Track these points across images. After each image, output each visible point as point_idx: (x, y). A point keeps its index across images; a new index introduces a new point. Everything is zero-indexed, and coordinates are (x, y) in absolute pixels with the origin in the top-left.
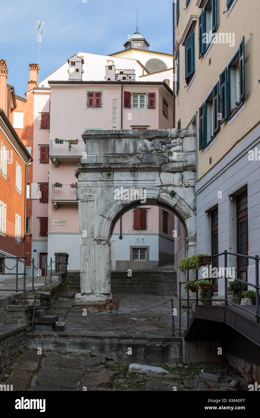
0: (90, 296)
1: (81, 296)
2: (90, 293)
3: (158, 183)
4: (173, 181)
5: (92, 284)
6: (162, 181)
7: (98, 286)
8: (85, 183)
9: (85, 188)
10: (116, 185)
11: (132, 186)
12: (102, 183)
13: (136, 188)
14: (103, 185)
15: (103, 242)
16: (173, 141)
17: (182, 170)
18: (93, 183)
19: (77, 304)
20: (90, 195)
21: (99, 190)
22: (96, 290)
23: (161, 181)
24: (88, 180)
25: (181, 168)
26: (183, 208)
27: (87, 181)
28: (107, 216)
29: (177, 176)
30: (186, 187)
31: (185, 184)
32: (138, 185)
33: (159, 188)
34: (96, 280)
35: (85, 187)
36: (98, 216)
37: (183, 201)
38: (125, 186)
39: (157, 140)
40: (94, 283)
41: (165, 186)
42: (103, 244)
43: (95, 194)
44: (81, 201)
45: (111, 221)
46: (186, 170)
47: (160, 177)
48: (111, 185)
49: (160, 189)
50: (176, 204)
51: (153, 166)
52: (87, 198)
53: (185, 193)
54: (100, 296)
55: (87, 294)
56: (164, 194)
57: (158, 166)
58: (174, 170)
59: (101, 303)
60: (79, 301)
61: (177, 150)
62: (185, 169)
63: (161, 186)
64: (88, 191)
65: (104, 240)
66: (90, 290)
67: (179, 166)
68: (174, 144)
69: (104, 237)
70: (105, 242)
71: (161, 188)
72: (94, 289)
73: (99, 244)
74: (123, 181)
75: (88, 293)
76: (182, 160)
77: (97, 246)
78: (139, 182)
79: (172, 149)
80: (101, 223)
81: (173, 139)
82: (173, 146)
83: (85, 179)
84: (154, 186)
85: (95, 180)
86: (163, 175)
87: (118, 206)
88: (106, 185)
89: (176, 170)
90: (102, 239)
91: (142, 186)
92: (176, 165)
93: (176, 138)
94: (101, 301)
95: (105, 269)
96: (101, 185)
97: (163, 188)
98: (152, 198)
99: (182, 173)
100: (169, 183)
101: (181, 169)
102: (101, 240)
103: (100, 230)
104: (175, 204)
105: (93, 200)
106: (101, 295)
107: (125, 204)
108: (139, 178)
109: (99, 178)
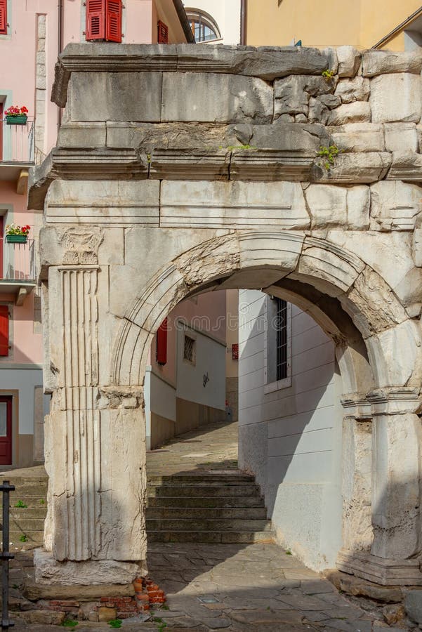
0: (85, 567)
1: (57, 569)
2: (85, 558)
3: (299, 216)
4: (347, 211)
5: (92, 532)
6: (313, 213)
7: (109, 536)
8: (72, 211)
9: (72, 229)
10: (168, 220)
11: (220, 226)
12: (127, 212)
13: (232, 231)
14: (128, 220)
15: (126, 402)
16: (343, 86)
17: (375, 178)
18: (97, 212)
19: (46, 594)
20: (88, 250)
21: (114, 235)
22: (104, 550)
23: (308, 209)
24: (82, 204)
25: (372, 171)
26: (374, 296)
27: (76, 206)
28: (139, 320)
29: (358, 195)
30: (383, 231)
31: (380, 223)
32: (240, 221)
33: (302, 234)
34: (103, 519)
35: (71, 226)
36: (111, 318)
37: (373, 276)
38: (199, 226)
39: (294, 82)
40: (98, 529)
41: (318, 227)
42: (126, 408)
43: (101, 249)
44: (59, 270)
45: (152, 336)
46: (384, 179)
47: (306, 199)
48: (151, 220)
49: (307, 236)
50: (353, 285)
51: (289, 163)
52: (76, 262)
53: (380, 249)
54: (116, 567)
55: (74, 561)
56: (317, 253)
57: (305, 164)
58: (351, 178)
59: (122, 590)
60: (49, 582)
61: (356, 114)
62: (383, 174)
63: (309, 228)
64: (81, 239)
65: (129, 396)
66: (86, 551)
67: (367, 166)
68: (345, 97)
69: (130, 386)
70: (132, 402)
71: (308, 233)
72: (98, 548)
73: (115, 407)
74: (191, 210)
75: (78, 559)
76: (375, 145)
77: (106, 414)
78: (243, 213)
79: (342, 112)
80: (122, 342)
81: (341, 78)
82: (343, 102)
83: (72, 200)
84: (285, 227)
85: (104, 204)
86: (315, 192)
87: (175, 287)
88: (136, 220)
89: (357, 177)
90: (126, 391)
91: (250, 227)
92: (360, 161)
93: (351, 78)
94: (119, 584)
95: (132, 485)
96: (119, 220)
97: (315, 233)
98: (280, 264)
99: (373, 188)
100: (334, 219)
101: (372, 175)
102: (120, 396)
103: (117, 362)
104: (350, 284)
105: (97, 266)
106: (118, 565)
107: (195, 283)
108: (241, 201)
109: (117, 199)
